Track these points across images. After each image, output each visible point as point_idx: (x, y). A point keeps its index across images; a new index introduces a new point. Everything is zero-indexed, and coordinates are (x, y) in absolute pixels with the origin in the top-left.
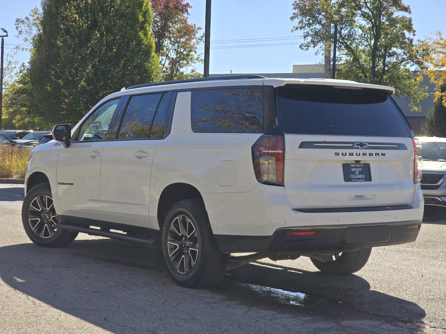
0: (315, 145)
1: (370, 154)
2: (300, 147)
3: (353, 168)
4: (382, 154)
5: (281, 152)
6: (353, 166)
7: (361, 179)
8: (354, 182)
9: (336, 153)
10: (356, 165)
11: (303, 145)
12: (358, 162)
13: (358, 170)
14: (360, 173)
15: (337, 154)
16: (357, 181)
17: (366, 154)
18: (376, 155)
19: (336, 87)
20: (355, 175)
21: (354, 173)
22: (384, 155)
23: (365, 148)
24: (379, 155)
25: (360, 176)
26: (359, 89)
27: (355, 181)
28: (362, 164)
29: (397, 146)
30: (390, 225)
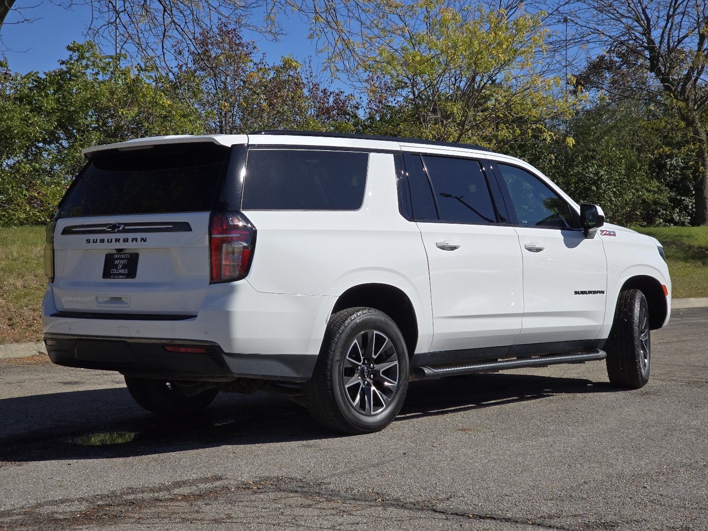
0: (73, 229)
1: (124, 240)
2: (62, 234)
3: (117, 259)
4: (142, 239)
6: (116, 256)
7: (123, 274)
8: (112, 278)
10: (119, 256)
12: (120, 251)
13: (122, 262)
14: (124, 267)
15: (88, 241)
16: (116, 278)
17: (119, 239)
18: (132, 241)
20: (117, 269)
21: (116, 267)
22: (145, 241)
23: (119, 232)
24: (136, 241)
25: (122, 271)
27: (114, 278)
28: (128, 254)
29: (172, 226)
30: (129, 341)
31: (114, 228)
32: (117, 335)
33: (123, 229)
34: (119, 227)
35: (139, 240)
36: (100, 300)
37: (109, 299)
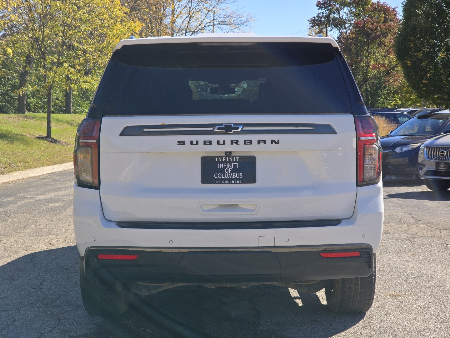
0: (145, 130)
1: (245, 142)
2: (121, 135)
4: (273, 141)
5: (94, 141)
6: (220, 159)
7: (236, 179)
8: (218, 184)
9: (179, 142)
10: (226, 159)
11: (127, 132)
12: (228, 154)
13: (230, 165)
14: (233, 171)
15: (181, 143)
16: (225, 183)
17: (237, 141)
19: (203, 44)
20: (224, 173)
21: (221, 171)
22: (276, 143)
23: (236, 133)
24: (265, 143)
25: (234, 175)
26: (250, 44)
27: (221, 183)
28: (240, 157)
29: (311, 128)
30: (273, 250)
31: (228, 128)
32: (256, 245)
33: (242, 130)
34: (238, 128)
35: (269, 142)
36: (205, 208)
37: (218, 206)
